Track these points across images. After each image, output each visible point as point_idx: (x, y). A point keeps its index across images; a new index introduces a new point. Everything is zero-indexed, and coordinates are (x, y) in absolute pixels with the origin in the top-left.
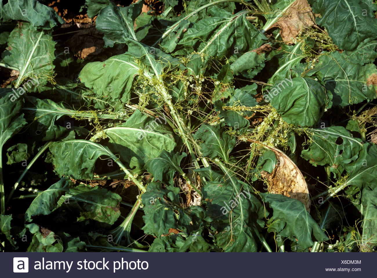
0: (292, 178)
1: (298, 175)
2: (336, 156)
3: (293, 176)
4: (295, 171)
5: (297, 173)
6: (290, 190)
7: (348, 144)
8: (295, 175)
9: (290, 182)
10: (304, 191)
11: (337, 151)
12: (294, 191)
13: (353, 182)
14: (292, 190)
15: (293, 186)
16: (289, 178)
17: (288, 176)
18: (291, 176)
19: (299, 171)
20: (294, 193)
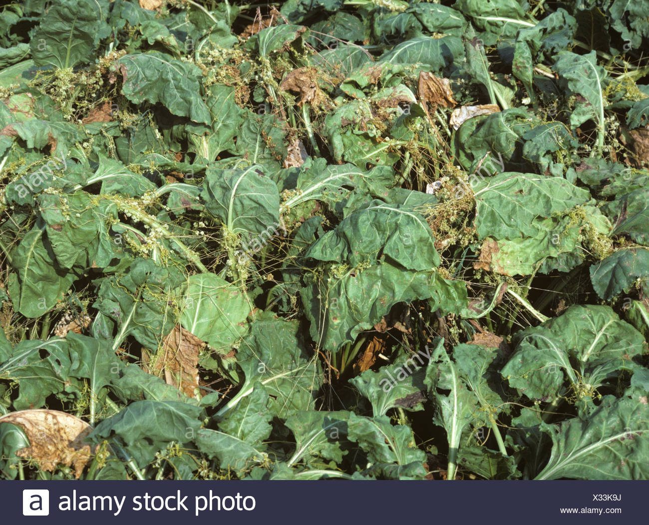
0: (56, 427)
1: (58, 418)
2: (60, 371)
3: (55, 424)
4: (50, 417)
5: (54, 417)
6: (67, 443)
7: (54, 349)
8: (55, 421)
9: (58, 434)
10: (82, 427)
11: (54, 365)
12: (73, 438)
13: (97, 385)
14: (69, 441)
15: (64, 435)
16: (52, 430)
17: (49, 430)
18: (52, 425)
19: (55, 412)
20: (76, 440)
